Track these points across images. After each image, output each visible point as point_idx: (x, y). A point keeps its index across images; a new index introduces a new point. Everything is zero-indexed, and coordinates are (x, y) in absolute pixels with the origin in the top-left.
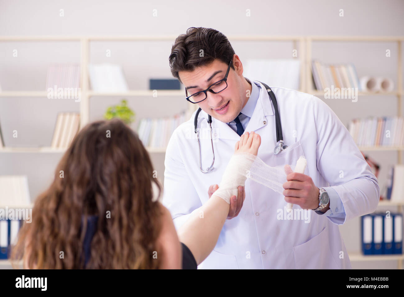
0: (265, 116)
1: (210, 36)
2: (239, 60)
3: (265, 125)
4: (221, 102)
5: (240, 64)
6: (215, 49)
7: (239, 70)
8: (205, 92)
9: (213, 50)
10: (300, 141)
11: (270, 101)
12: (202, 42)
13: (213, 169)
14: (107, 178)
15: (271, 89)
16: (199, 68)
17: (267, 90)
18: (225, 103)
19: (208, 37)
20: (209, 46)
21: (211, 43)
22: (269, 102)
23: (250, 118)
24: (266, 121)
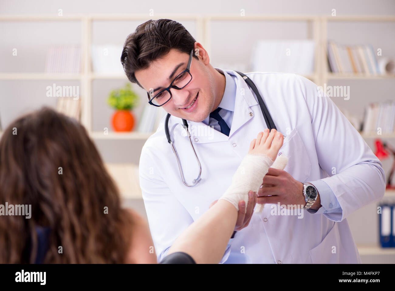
0: (250, 107)
1: (162, 25)
2: (203, 48)
3: (252, 117)
4: (189, 97)
5: (204, 53)
6: (169, 38)
7: (204, 60)
8: (168, 90)
9: (167, 40)
10: (296, 128)
11: (250, 89)
12: (153, 33)
13: (200, 180)
14: (47, 182)
15: (246, 76)
16: (155, 62)
17: (242, 77)
18: (193, 97)
19: (159, 26)
20: (162, 36)
21: (164, 32)
22: (249, 91)
23: (232, 112)
24: (252, 112)
